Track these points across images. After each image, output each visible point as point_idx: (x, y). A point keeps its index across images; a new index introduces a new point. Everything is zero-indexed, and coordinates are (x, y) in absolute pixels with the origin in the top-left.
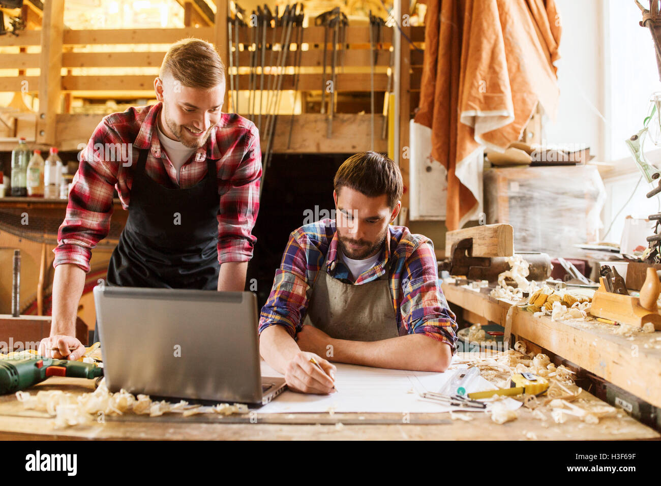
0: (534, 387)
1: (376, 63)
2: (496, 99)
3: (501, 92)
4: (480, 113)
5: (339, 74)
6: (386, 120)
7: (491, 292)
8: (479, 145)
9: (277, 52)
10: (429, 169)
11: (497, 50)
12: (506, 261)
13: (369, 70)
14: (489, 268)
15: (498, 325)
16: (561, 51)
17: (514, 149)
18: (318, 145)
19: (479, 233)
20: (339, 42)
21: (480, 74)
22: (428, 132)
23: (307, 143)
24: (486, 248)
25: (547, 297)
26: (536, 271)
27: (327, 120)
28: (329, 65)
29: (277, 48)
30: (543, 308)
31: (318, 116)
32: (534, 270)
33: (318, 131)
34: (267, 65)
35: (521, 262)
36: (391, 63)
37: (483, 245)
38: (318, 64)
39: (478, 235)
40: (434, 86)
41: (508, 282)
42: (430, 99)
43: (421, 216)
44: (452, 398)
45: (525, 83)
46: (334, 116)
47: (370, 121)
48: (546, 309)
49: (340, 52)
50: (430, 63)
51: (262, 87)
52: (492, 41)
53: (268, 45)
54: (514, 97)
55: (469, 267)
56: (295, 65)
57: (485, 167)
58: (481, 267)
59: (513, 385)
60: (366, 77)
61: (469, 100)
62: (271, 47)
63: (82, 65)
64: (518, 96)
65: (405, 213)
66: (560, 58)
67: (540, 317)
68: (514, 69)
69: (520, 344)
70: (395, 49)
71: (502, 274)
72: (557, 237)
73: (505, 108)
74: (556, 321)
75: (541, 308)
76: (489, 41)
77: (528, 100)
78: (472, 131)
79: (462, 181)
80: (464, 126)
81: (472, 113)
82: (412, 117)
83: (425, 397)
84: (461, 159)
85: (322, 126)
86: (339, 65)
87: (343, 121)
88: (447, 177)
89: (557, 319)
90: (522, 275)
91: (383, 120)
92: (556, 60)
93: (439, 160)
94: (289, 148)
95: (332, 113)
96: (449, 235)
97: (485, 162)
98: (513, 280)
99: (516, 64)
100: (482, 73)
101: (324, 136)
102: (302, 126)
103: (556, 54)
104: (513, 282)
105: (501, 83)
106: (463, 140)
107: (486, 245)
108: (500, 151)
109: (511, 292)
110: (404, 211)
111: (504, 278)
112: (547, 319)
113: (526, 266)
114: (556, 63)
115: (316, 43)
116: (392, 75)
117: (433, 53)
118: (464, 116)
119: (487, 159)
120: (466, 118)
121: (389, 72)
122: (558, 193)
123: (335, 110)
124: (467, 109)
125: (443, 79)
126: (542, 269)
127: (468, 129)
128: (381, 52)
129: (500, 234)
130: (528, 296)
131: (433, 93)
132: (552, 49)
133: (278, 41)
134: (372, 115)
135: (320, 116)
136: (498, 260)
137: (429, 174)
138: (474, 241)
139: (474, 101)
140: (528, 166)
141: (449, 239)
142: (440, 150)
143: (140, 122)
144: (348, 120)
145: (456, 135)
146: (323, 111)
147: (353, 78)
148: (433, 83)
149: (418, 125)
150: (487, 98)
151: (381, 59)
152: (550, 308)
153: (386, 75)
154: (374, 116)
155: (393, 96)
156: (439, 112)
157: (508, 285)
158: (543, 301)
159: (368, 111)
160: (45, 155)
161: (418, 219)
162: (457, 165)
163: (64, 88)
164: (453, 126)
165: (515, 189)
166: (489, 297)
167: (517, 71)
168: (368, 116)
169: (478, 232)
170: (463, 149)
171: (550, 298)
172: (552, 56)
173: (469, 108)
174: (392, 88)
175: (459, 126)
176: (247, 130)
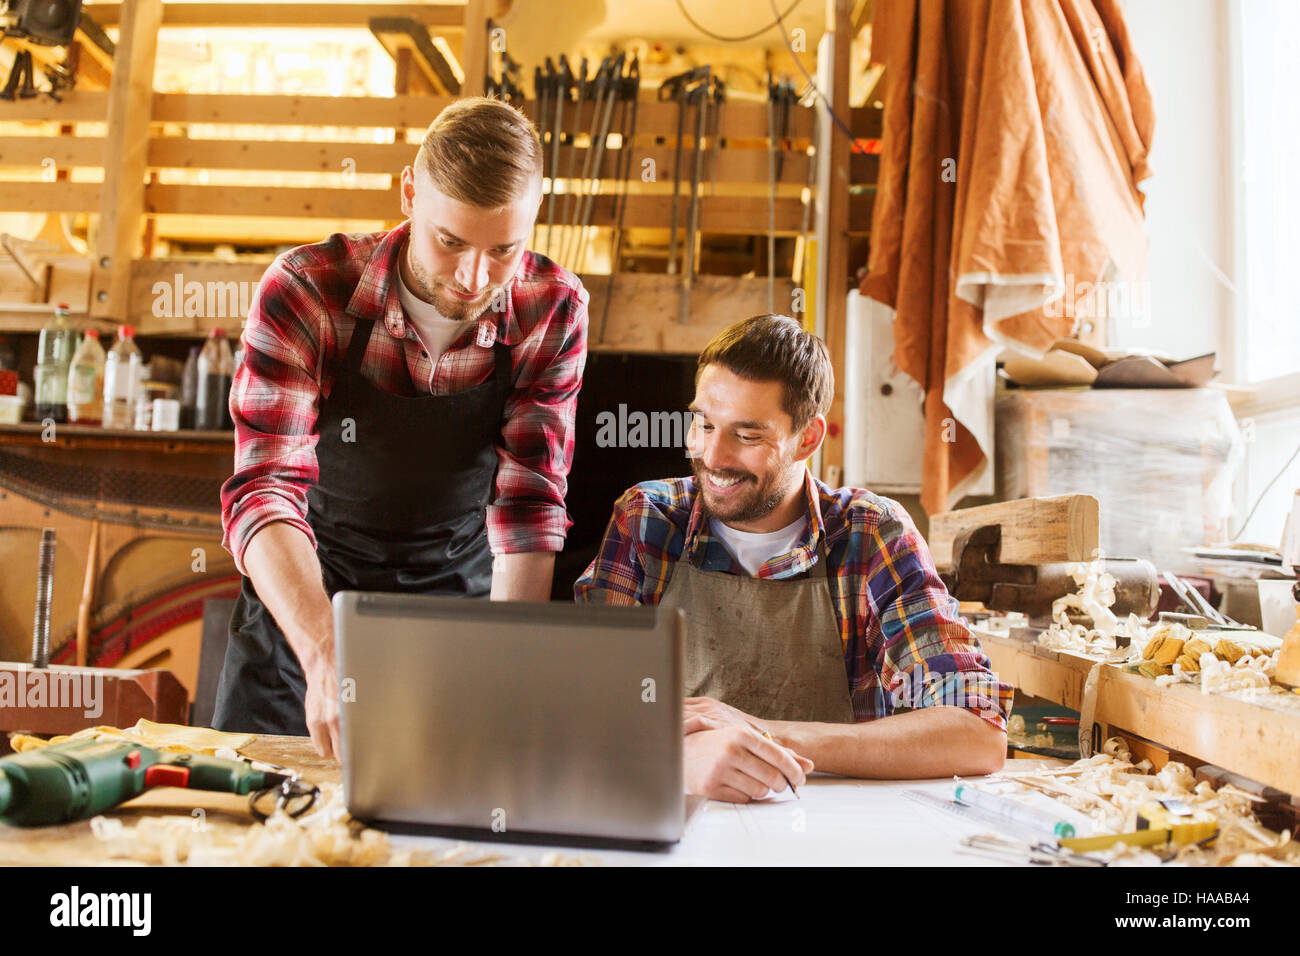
0: (1190, 829)
1: (779, 176)
2: (1030, 251)
3: (1040, 237)
4: (997, 279)
5: (705, 198)
7: (1040, 637)
8: (992, 342)
9: (583, 151)
10: (887, 390)
11: (1031, 154)
12: (1069, 574)
13: (768, 191)
14: (1033, 587)
15: (1057, 705)
16: (1152, 161)
17: (1061, 353)
18: (660, 338)
19: (1017, 515)
20: (708, 134)
21: (999, 202)
22: (888, 314)
23: (637, 333)
24: (1035, 544)
25: (1183, 644)
26: (1129, 596)
27: (679, 287)
28: (686, 179)
29: (583, 142)
30: (1176, 668)
31: (662, 279)
32: (1124, 593)
33: (661, 309)
35: (1099, 576)
36: (811, 178)
37: (1029, 537)
38: (665, 177)
39: (1015, 518)
40: (901, 225)
41: (1073, 617)
42: (892, 249)
44: (1033, 849)
45: (1084, 222)
46: (694, 280)
47: (765, 291)
48: (1182, 669)
49: (709, 152)
50: (893, 179)
51: (551, 218)
52: (1023, 137)
53: (563, 137)
54: (1063, 248)
55: (992, 584)
56: (617, 178)
57: (997, 389)
58: (1016, 585)
59: (1143, 824)
60: (759, 204)
61: (974, 251)
62: (570, 140)
63: (188, 164)
64: (1071, 247)
66: (1151, 175)
67: (1169, 686)
68: (1063, 194)
69: (1116, 744)
70: (821, 151)
71: (1059, 600)
72: (1143, 533)
73: (1049, 269)
74: (1211, 693)
75: (1170, 667)
76: (1016, 138)
77: (1091, 257)
78: (978, 315)
79: (958, 414)
80: (962, 303)
81: (981, 278)
82: (854, 283)
83: (970, 845)
84: (956, 369)
85: (668, 298)
86: (706, 179)
87: (712, 291)
88: (924, 406)
89: (1211, 689)
90: (1103, 604)
91: (793, 290)
92: (1140, 180)
93: (910, 371)
94: (601, 341)
95: (690, 274)
96: (935, 520)
97: (998, 377)
98: (1082, 613)
99: (1066, 184)
100: (1001, 198)
101: (672, 319)
102: (630, 298)
103: (1144, 167)
104: (1083, 618)
105: (1039, 219)
106: (960, 331)
107: (1037, 538)
108: (1033, 356)
109: (1082, 636)
110: (834, 473)
111: (1065, 607)
112: (1186, 689)
113: (1109, 584)
114: (1143, 186)
115: (660, 135)
116: (813, 202)
117: (900, 159)
118: (963, 285)
119: (1002, 373)
120: (967, 287)
121: (805, 196)
122: (1144, 443)
123: (697, 268)
124: (970, 270)
125: (920, 209)
126: (1141, 593)
127: (970, 309)
128: (788, 155)
129: (1074, 513)
130: (1129, 644)
131: (900, 238)
132: (1134, 157)
133: (585, 128)
134: (771, 280)
135: (667, 280)
136: (1051, 570)
137: (885, 400)
138: (1004, 531)
139: (984, 255)
140: (1088, 387)
141: (936, 529)
142: (912, 351)
143: (361, 263)
144: (722, 288)
145: (946, 320)
146: (672, 268)
147: (733, 205)
148: (899, 218)
149: (868, 301)
150: (1009, 248)
151: (790, 169)
152: (1190, 666)
153: (798, 202)
154: (775, 283)
155: (814, 244)
156: (911, 275)
157: (1074, 622)
158: (1175, 652)
159: (762, 272)
160: (107, 341)
162: (948, 382)
163: (150, 208)
164: (938, 307)
165: (1060, 433)
166: (1035, 647)
167: (1070, 196)
168: (761, 281)
169: (1015, 511)
170: (960, 348)
171: (1190, 646)
172: (1135, 171)
173: (975, 267)
174: (811, 228)
175: (952, 303)
176: (571, 290)
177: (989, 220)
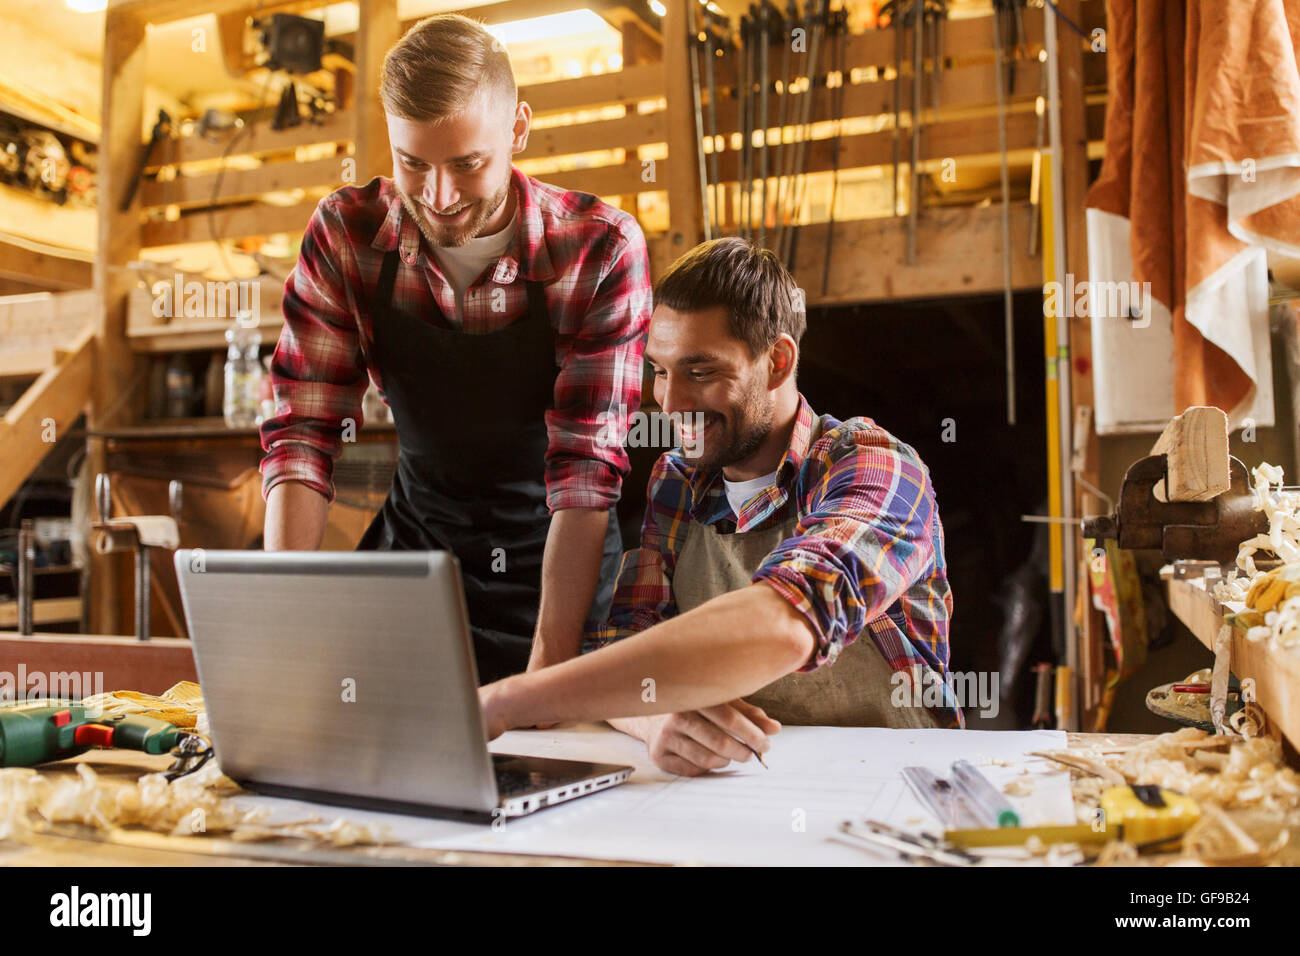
2: (1270, 129)
4: (1235, 168)
5: (929, 126)
6: (1038, 213)
7: (1217, 587)
8: (1247, 244)
13: (996, 110)
14: (1213, 527)
18: (888, 283)
21: (1228, 76)
22: (1126, 226)
23: (863, 280)
28: (905, 109)
33: (886, 252)
34: (772, 124)
36: (1043, 87)
38: (885, 109)
40: (1131, 122)
41: (1262, 562)
42: (1122, 150)
43: (1121, 424)
47: (1000, 218)
58: (1194, 526)
60: (986, 124)
61: (1202, 139)
65: (1086, 420)
70: (1049, 54)
71: (1247, 543)
73: (1294, 148)
75: (1266, 615)
78: (1221, 213)
79: (1206, 333)
80: (1200, 202)
81: (1213, 169)
82: (1090, 201)
84: (1197, 281)
85: (894, 239)
86: (927, 105)
87: (941, 226)
88: (1171, 327)
91: (1031, 213)
94: (824, 293)
98: (1273, 556)
100: (1231, 72)
101: (900, 262)
102: (853, 245)
110: (1083, 414)
111: (1254, 551)
115: (881, 66)
116: (1047, 112)
117: (1127, 47)
118: (1198, 178)
120: (1200, 180)
121: (1040, 107)
124: (1198, 162)
125: (1148, 100)
127: (1210, 208)
128: (1021, 64)
131: (1129, 137)
134: (1005, 205)
139: (1214, 141)
142: (1150, 266)
143: (387, 198)
144: (953, 220)
145: (1183, 224)
147: (962, 130)
148: (1126, 114)
150: (1246, 130)
151: (1023, 83)
153: (1034, 114)
154: (1010, 209)
155: (1049, 157)
156: (1143, 179)
157: (1259, 568)
159: (995, 199)
161: (1112, 430)
162: (1189, 296)
166: (1214, 600)
168: (996, 209)
170: (1201, 256)
173: (1204, 156)
174: (1047, 143)
175: (1188, 204)
176: (610, 226)
177: (1218, 101)
